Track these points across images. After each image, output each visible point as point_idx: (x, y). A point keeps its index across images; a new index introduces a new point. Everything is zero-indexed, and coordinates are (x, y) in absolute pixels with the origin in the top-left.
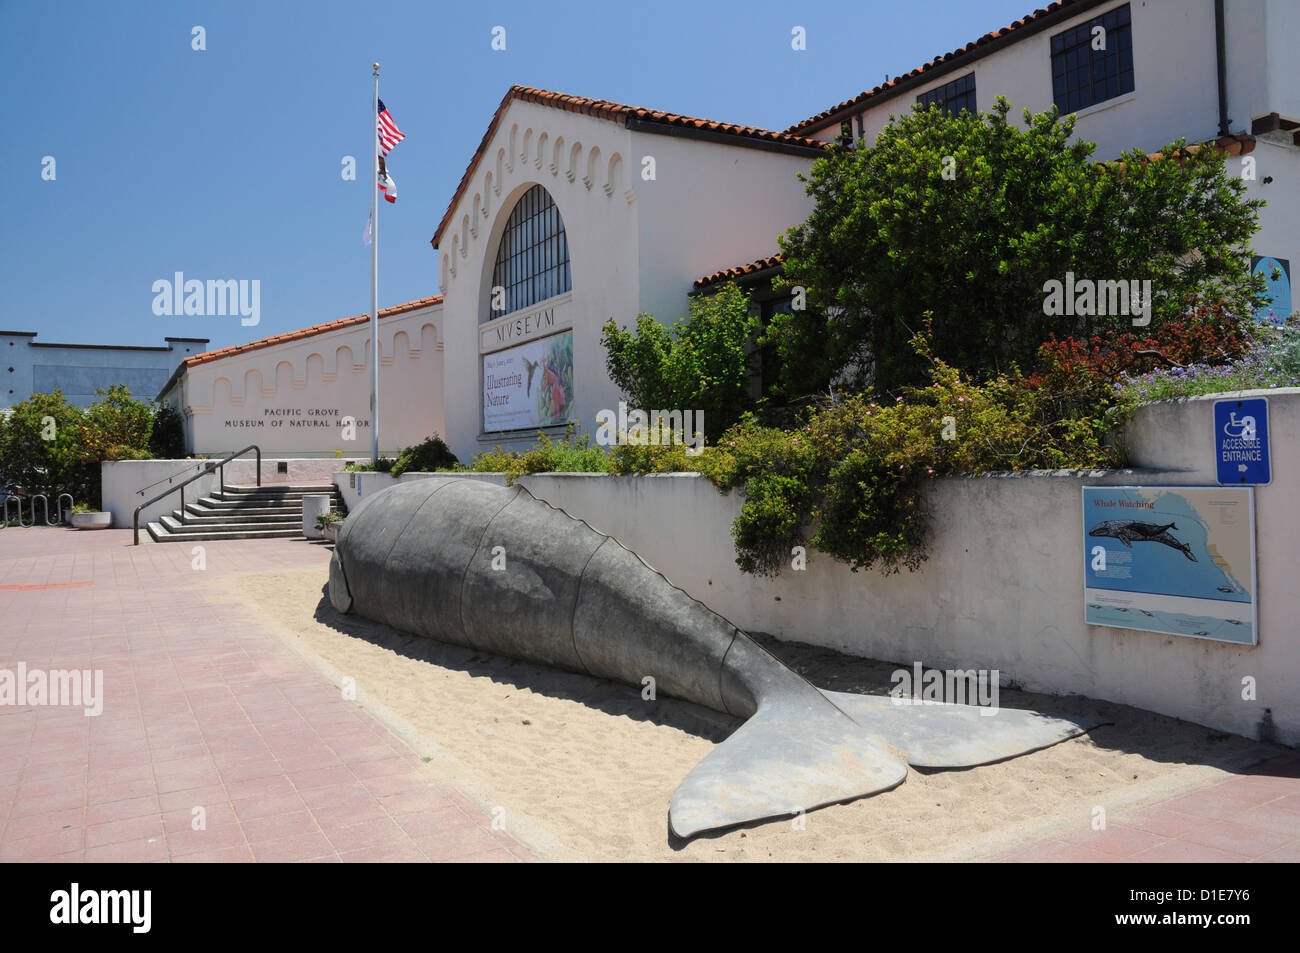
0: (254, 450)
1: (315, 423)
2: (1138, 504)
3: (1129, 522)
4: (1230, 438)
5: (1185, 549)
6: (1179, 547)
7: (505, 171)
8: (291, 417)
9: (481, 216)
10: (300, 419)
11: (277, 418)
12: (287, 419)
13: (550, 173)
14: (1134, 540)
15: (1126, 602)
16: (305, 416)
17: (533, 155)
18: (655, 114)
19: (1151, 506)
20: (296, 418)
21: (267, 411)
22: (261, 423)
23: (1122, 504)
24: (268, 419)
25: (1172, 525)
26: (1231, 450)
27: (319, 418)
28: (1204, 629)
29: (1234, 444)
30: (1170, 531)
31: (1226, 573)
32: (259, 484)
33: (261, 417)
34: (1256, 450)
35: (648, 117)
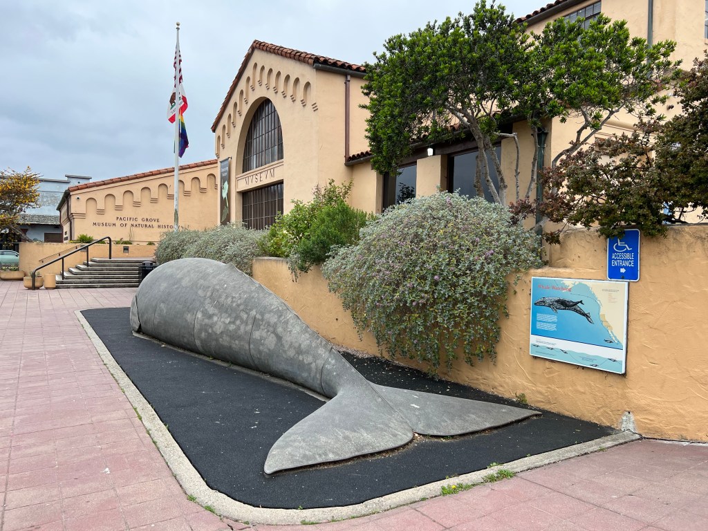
0: (108, 239)
1: (146, 226)
2: (563, 289)
3: (557, 299)
4: (617, 252)
5: (587, 316)
6: (584, 314)
7: (250, 89)
8: (132, 222)
9: (237, 114)
10: (137, 223)
11: (124, 222)
12: (129, 223)
13: (274, 92)
14: (559, 309)
15: (553, 344)
16: (140, 221)
17: (265, 81)
18: (330, 60)
19: (570, 290)
20: (134, 223)
21: (117, 218)
22: (114, 225)
23: (553, 288)
24: (118, 223)
25: (581, 302)
26: (617, 259)
27: (148, 223)
28: (595, 363)
29: (618, 256)
30: (579, 305)
31: (610, 331)
32: (110, 258)
33: (114, 221)
34: (631, 260)
35: (326, 61)
